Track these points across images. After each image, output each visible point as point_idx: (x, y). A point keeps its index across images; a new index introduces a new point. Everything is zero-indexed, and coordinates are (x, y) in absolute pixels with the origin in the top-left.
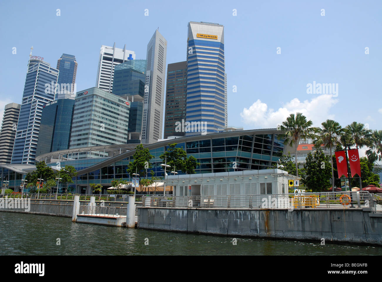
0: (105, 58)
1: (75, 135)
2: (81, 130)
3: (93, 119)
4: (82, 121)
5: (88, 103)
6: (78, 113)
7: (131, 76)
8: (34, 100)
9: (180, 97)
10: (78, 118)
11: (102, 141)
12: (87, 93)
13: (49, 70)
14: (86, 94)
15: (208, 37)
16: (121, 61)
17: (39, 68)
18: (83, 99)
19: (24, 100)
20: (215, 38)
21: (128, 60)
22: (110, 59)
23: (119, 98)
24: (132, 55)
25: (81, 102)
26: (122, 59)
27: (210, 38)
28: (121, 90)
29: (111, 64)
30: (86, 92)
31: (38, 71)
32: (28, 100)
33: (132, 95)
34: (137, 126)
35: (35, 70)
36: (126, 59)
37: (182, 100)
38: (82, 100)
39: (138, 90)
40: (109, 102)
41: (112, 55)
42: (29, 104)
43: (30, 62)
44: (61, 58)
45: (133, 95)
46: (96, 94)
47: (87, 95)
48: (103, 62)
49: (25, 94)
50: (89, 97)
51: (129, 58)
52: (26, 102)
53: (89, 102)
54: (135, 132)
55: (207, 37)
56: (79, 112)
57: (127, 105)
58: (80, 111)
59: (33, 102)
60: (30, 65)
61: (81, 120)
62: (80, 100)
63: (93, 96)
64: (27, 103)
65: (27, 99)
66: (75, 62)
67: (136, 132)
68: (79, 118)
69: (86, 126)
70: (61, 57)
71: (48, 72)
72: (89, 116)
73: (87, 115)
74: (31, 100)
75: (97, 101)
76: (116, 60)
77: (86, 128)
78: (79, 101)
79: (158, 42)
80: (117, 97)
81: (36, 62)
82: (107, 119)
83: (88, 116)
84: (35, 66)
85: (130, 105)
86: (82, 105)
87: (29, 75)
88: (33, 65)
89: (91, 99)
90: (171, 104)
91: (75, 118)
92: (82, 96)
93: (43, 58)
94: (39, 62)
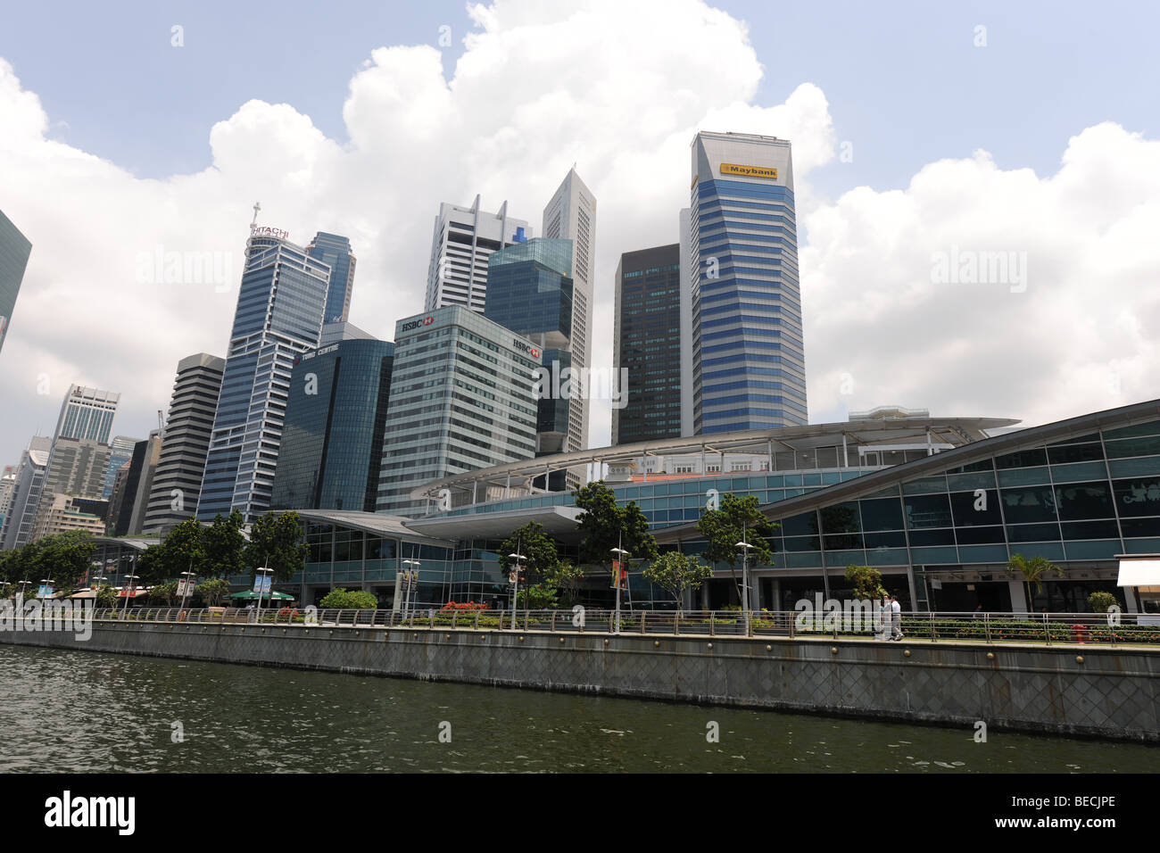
0: (453, 237)
1: (397, 438)
2: (416, 424)
3: (453, 392)
4: (419, 399)
5: (435, 347)
6: (405, 376)
7: (537, 280)
8: (265, 343)
9: (658, 340)
10: (406, 389)
11: (475, 453)
12: (432, 320)
13: (305, 264)
14: (428, 324)
15: (751, 173)
16: (495, 245)
17: (278, 258)
18: (420, 339)
19: (235, 344)
20: (770, 176)
21: (515, 243)
22: (468, 240)
23: (515, 337)
24: (523, 229)
25: (415, 347)
26: (498, 239)
27: (758, 174)
28: (509, 317)
29: (470, 251)
30: (428, 319)
31: (276, 267)
32: (248, 344)
33: (541, 332)
34: (556, 414)
35: (267, 263)
36: (508, 239)
37: (664, 347)
38: (416, 339)
39: (556, 318)
40: (491, 347)
41: (471, 228)
42: (250, 355)
43: (253, 243)
44: (312, 243)
45: (544, 331)
46: (459, 324)
47: (430, 327)
48: (449, 247)
49: (239, 329)
50: (438, 331)
51: (515, 238)
52: (242, 350)
53: (440, 345)
54: (551, 432)
55: (748, 172)
56: (407, 373)
57: (535, 356)
58: (412, 372)
59: (264, 351)
60: (252, 252)
61: (414, 395)
62: (411, 341)
63: (450, 327)
64: (246, 353)
65: (243, 341)
66: (349, 253)
67: (555, 433)
68: (407, 391)
69: (430, 411)
70: (312, 240)
71: (304, 271)
72: (439, 384)
73: (433, 382)
74: (259, 344)
75: (461, 344)
76: (483, 242)
77: (432, 417)
78: (407, 342)
79: (575, 203)
80: (510, 335)
81: (269, 244)
82: (485, 392)
83: (436, 383)
84: (267, 254)
85: (541, 357)
86: (415, 354)
87: (251, 278)
88: (260, 251)
89: (445, 338)
90: (635, 359)
91: (396, 392)
92: (416, 330)
93: (286, 234)
94: (276, 243)
